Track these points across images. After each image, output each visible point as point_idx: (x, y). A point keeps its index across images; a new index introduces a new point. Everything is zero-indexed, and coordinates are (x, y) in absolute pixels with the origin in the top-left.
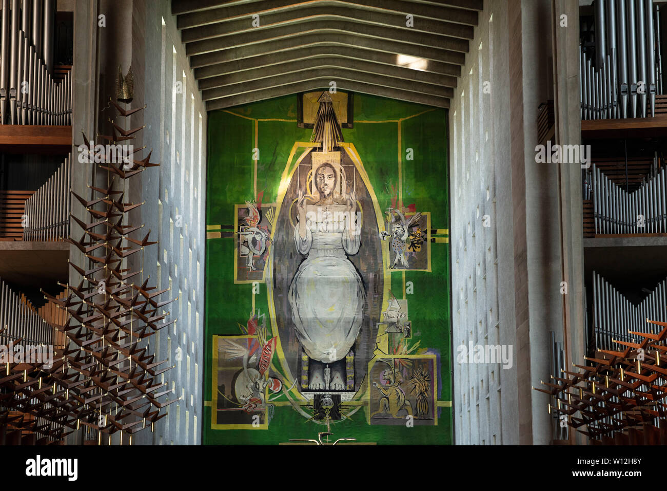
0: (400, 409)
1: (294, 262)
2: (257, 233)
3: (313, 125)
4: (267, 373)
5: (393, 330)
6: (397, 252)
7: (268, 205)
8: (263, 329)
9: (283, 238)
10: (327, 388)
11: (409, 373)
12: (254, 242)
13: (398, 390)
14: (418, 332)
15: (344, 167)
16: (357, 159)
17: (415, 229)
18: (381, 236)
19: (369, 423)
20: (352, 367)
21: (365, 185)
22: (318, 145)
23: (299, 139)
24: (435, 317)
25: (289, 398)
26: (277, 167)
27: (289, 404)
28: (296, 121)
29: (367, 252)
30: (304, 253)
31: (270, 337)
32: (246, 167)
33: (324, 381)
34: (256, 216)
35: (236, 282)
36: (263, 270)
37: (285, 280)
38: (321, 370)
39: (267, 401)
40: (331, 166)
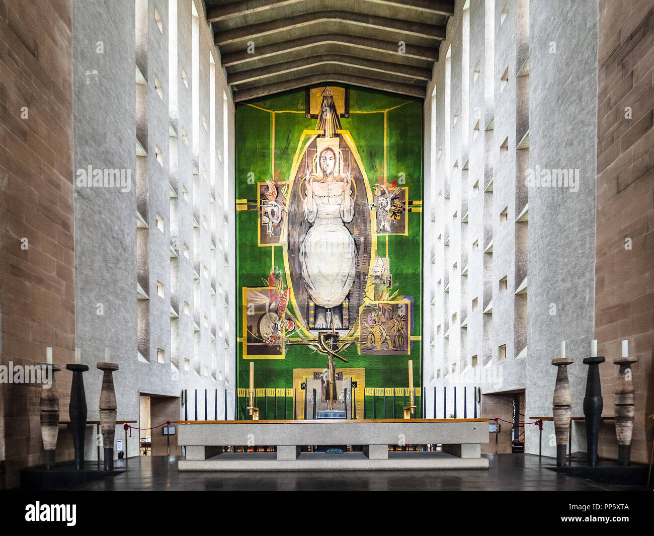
0: (383, 343)
1: (304, 230)
2: (275, 206)
3: (318, 115)
4: (283, 316)
5: (378, 281)
6: (382, 220)
7: (283, 183)
8: (280, 282)
9: (295, 209)
10: (329, 328)
11: (389, 315)
12: (273, 213)
13: (381, 328)
14: (397, 283)
15: (342, 150)
16: (352, 144)
17: (396, 201)
18: (370, 207)
19: (359, 353)
20: (347, 311)
21: (358, 166)
22: (322, 132)
23: (307, 127)
24: (410, 271)
25: (300, 335)
26: (290, 151)
27: (299, 339)
28: (304, 112)
29: (359, 220)
30: (311, 222)
31: (286, 288)
32: (266, 151)
33: (326, 322)
34: (274, 192)
35: (259, 245)
36: (280, 235)
37: (297, 243)
38: (324, 313)
39: (284, 337)
40: (332, 150)
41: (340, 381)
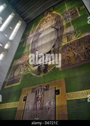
0: (76, 59)
5: (68, 35)
6: (68, 19)
7: (34, 30)
9: (36, 33)
11: (78, 44)
12: (30, 37)
13: (74, 52)
16: (55, 12)
17: (72, 12)
18: (62, 19)
19: (60, 70)
21: (57, 14)
23: (42, 18)
25: (29, 70)
26: (37, 24)
27: (29, 72)
29: (58, 24)
30: (41, 33)
31: (28, 55)
32: (31, 27)
34: (31, 33)
35: (23, 47)
36: (30, 41)
37: (35, 40)
40: (49, 17)
41: (47, 91)
